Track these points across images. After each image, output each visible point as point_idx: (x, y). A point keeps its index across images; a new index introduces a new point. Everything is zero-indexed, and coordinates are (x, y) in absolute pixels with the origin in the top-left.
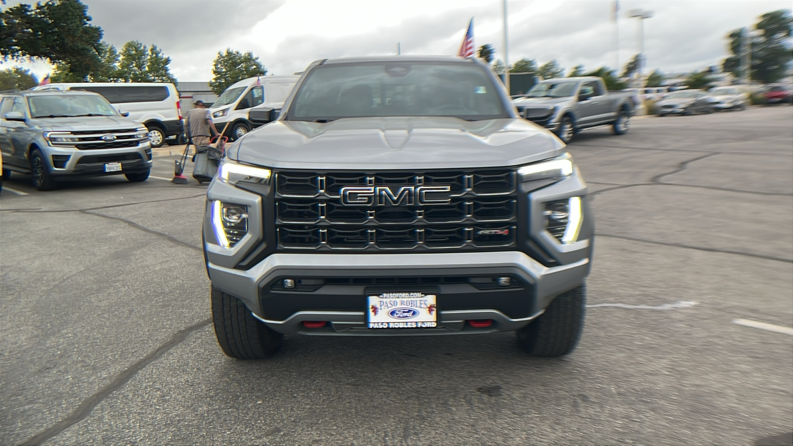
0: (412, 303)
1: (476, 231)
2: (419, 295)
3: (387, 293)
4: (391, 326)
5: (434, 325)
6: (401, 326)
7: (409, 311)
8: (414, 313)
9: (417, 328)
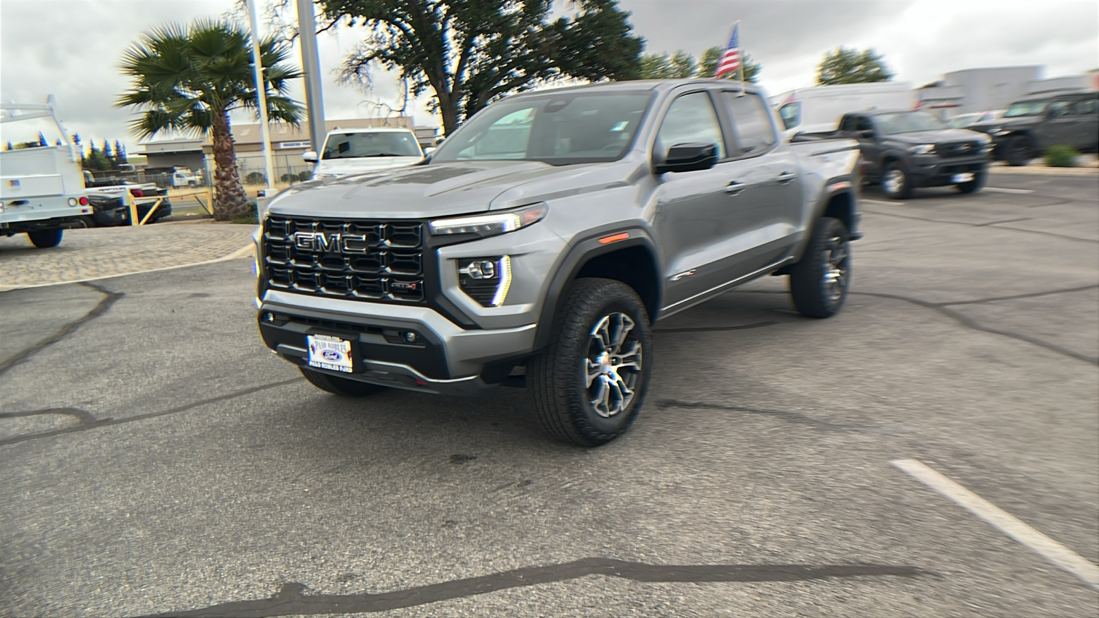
0: (335, 346)
1: (390, 282)
2: (338, 339)
3: (318, 334)
4: (323, 366)
5: (351, 371)
6: (329, 367)
7: (334, 354)
8: (338, 357)
9: (339, 371)
